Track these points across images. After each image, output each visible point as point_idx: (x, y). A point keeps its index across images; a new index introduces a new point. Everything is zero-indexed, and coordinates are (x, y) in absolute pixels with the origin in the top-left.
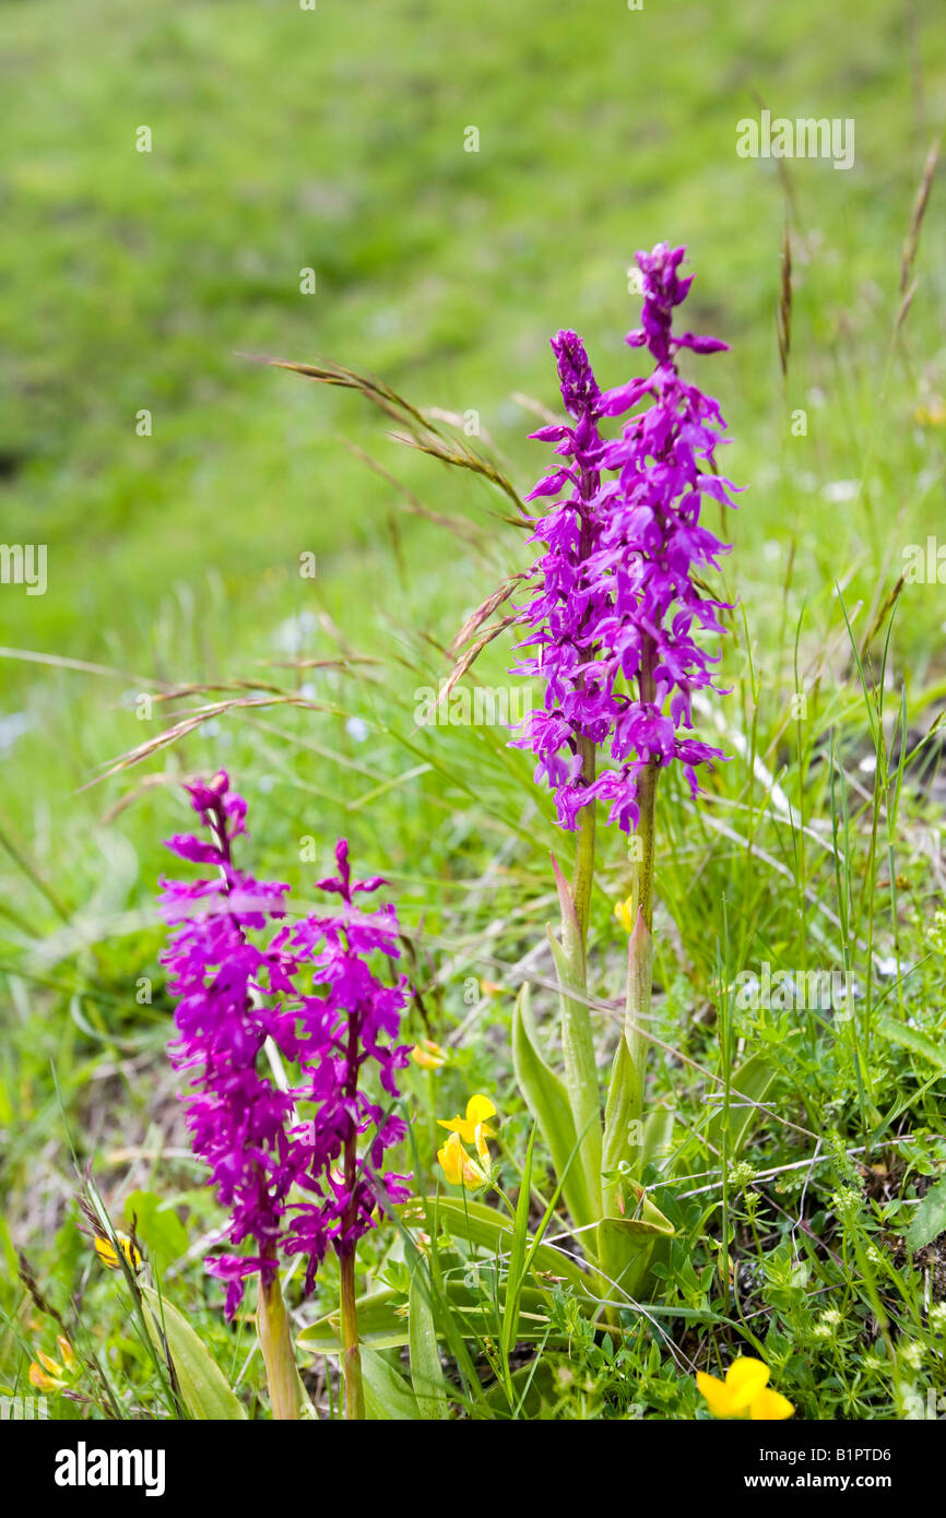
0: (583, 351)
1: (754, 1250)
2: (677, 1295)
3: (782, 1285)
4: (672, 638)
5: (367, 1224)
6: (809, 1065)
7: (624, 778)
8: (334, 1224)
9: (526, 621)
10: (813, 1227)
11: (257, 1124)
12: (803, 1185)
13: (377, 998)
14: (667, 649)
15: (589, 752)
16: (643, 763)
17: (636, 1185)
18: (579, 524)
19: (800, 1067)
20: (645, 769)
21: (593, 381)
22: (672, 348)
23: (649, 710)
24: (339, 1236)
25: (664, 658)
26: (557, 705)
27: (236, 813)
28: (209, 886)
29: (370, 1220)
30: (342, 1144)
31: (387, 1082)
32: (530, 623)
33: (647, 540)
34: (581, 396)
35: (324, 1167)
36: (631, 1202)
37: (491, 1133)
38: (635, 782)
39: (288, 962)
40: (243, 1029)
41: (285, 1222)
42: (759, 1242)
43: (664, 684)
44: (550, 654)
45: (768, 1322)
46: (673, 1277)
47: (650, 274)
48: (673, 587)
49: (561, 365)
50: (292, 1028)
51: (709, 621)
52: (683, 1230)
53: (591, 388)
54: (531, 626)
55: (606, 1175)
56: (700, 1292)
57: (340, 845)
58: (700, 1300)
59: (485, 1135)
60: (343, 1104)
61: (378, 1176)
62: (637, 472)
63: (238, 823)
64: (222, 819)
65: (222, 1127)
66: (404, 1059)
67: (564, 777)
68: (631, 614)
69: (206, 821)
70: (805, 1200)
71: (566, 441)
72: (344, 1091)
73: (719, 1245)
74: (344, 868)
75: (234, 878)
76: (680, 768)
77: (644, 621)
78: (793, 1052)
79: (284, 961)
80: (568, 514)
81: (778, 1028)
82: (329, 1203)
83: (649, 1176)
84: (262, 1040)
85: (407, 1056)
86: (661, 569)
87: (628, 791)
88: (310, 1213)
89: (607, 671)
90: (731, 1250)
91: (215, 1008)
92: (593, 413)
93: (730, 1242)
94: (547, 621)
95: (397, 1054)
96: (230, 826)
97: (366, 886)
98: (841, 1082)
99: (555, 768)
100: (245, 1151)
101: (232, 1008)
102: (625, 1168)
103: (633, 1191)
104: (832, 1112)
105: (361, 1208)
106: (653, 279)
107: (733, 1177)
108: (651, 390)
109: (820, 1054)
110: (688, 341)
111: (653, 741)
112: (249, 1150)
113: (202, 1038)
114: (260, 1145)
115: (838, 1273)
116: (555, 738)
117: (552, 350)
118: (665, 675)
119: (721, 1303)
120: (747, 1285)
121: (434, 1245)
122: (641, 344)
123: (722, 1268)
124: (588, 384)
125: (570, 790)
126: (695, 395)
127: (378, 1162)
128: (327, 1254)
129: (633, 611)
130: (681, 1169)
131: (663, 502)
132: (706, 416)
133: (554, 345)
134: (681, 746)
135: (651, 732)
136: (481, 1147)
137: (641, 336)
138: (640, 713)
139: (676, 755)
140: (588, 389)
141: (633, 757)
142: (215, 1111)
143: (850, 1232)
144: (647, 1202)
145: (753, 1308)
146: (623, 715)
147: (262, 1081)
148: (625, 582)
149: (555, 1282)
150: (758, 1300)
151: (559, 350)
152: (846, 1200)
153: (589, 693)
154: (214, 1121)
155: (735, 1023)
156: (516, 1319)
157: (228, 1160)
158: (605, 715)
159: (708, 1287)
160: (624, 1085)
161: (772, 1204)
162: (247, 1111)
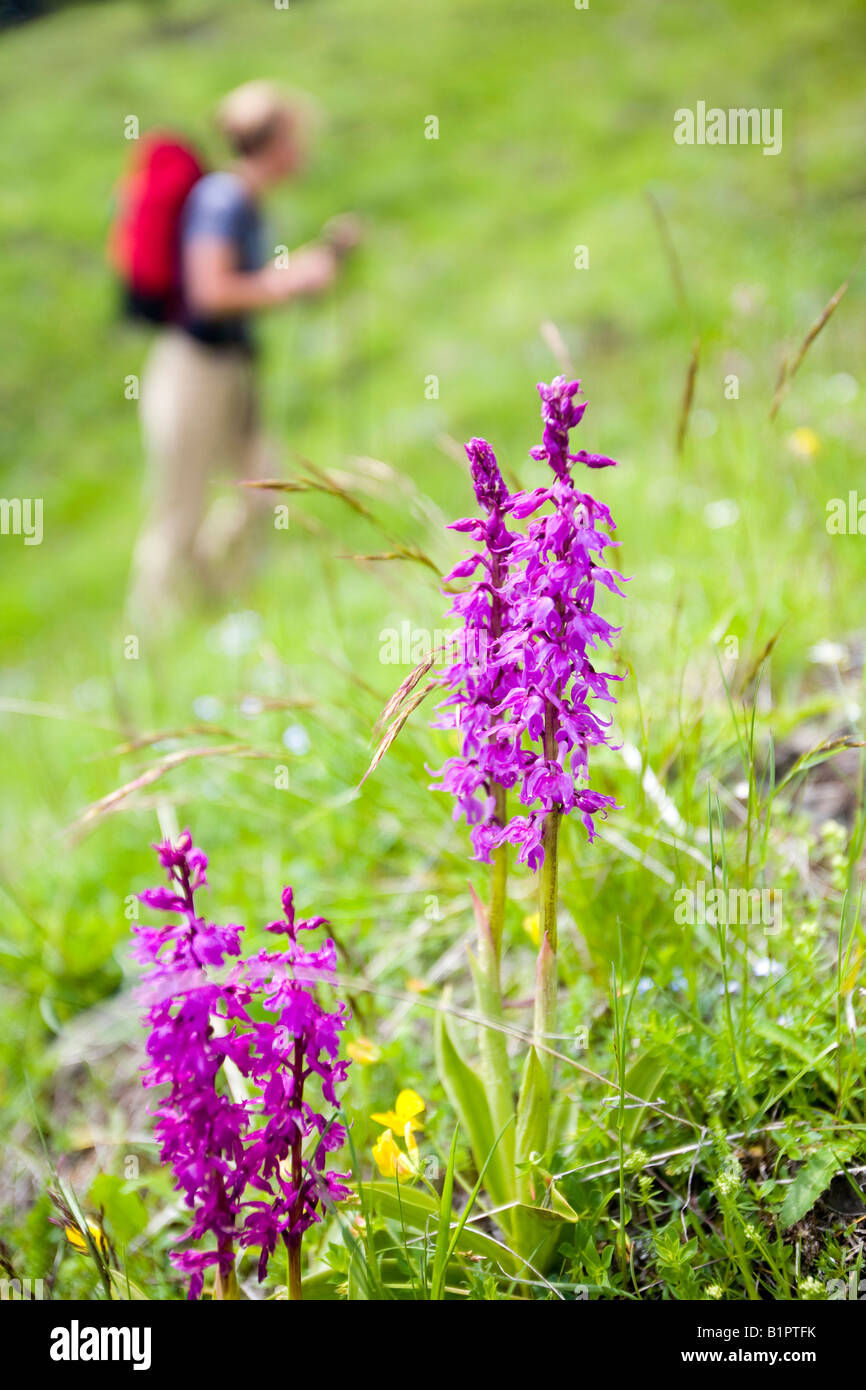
0: (492, 456)
1: (647, 1225)
2: (581, 1273)
3: (672, 1262)
4: (571, 707)
5: (311, 1218)
6: (695, 1061)
7: (531, 825)
8: (283, 1218)
9: (445, 684)
10: (700, 1204)
11: (217, 1138)
12: (690, 1168)
13: (319, 1023)
14: (567, 716)
15: (501, 796)
16: (547, 811)
17: (545, 1173)
18: (490, 602)
19: (687, 1063)
20: (549, 815)
21: (501, 481)
22: (569, 462)
23: (551, 767)
24: (288, 1229)
25: (565, 722)
26: (473, 754)
27: (198, 867)
28: (175, 931)
29: (314, 1215)
30: (290, 1148)
31: (328, 1093)
32: (449, 686)
33: (548, 624)
34: (491, 494)
35: (274, 1170)
36: (541, 1188)
37: (418, 1126)
38: (541, 828)
39: (244, 993)
40: (205, 1056)
41: (241, 1219)
42: (652, 1218)
43: (564, 744)
44: (467, 713)
45: (661, 1291)
46: (577, 1256)
47: (550, 402)
48: (571, 662)
49: (474, 468)
50: (246, 1050)
51: (602, 691)
52: (586, 1212)
53: (500, 487)
54: (450, 689)
55: (519, 1166)
56: (602, 1268)
57: (286, 891)
58: (601, 1276)
59: (414, 1128)
60: (291, 1116)
61: (321, 1176)
62: (541, 565)
63: (199, 875)
64: (186, 873)
65: (186, 1139)
66: (343, 1073)
67: (479, 817)
68: (536, 686)
69: (173, 875)
70: (693, 1179)
71: (479, 530)
72: (291, 1104)
73: (617, 1225)
74: (289, 910)
75: (197, 925)
76: (578, 814)
77: (547, 691)
78: (680, 1049)
79: (239, 992)
80: (481, 595)
81: (667, 1030)
82: (278, 1201)
83: (557, 1164)
84: (220, 1060)
85: (346, 1070)
86: (561, 648)
87: (534, 836)
88: (262, 1210)
89: (516, 733)
90: (629, 1228)
91: (181, 1036)
92: (501, 508)
93: (626, 1223)
94: (463, 684)
95: (336, 1069)
96: (192, 880)
97: (309, 925)
98: (722, 1074)
99: (471, 807)
100: (206, 1160)
101: (195, 1034)
102: (536, 1158)
103: (542, 1179)
104: (714, 1103)
105: (306, 1204)
106: (553, 405)
107: (629, 1163)
108: (552, 498)
109: (704, 1050)
110: (583, 457)
111: (556, 794)
112: (210, 1158)
113: (169, 1063)
114: (220, 1156)
115: (721, 1248)
116: (471, 783)
117: (466, 455)
118: (565, 737)
119: (620, 1277)
120: (643, 1257)
121: (369, 1228)
122: (543, 458)
123: (620, 1246)
124: (497, 484)
125: (484, 829)
126: (589, 502)
127: (321, 1165)
128: (277, 1246)
129: (537, 684)
130: (585, 1154)
131: (562, 593)
132: (598, 518)
133: (468, 450)
134: (579, 797)
135: (554, 786)
136: (409, 1140)
137: (543, 452)
138: (544, 770)
139: (575, 804)
140: (497, 489)
141: (538, 805)
142: (179, 1124)
143: (729, 1209)
144: (554, 1190)
145: (648, 1279)
146: (530, 768)
147: (221, 1098)
148: (530, 657)
149: (475, 1261)
150: (653, 1269)
151: (472, 454)
152: (727, 1181)
153: (500, 748)
154: (179, 1133)
155: (629, 1025)
156: (442, 1292)
157: (192, 1168)
158: (515, 768)
159: (608, 1263)
160: (534, 1086)
161: (663, 1184)
162: (208, 1125)
